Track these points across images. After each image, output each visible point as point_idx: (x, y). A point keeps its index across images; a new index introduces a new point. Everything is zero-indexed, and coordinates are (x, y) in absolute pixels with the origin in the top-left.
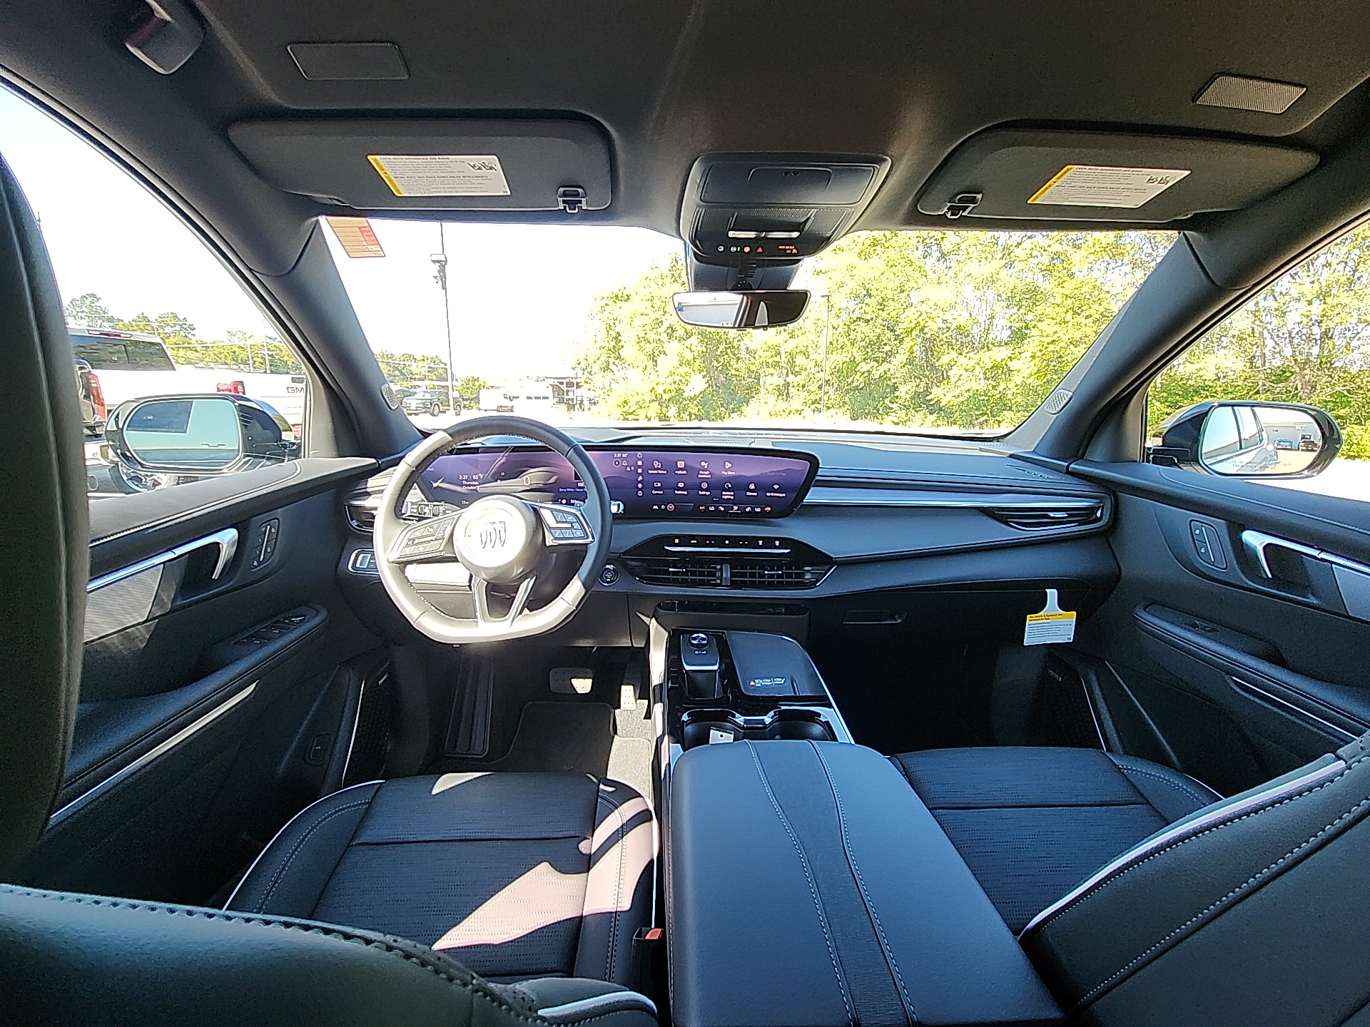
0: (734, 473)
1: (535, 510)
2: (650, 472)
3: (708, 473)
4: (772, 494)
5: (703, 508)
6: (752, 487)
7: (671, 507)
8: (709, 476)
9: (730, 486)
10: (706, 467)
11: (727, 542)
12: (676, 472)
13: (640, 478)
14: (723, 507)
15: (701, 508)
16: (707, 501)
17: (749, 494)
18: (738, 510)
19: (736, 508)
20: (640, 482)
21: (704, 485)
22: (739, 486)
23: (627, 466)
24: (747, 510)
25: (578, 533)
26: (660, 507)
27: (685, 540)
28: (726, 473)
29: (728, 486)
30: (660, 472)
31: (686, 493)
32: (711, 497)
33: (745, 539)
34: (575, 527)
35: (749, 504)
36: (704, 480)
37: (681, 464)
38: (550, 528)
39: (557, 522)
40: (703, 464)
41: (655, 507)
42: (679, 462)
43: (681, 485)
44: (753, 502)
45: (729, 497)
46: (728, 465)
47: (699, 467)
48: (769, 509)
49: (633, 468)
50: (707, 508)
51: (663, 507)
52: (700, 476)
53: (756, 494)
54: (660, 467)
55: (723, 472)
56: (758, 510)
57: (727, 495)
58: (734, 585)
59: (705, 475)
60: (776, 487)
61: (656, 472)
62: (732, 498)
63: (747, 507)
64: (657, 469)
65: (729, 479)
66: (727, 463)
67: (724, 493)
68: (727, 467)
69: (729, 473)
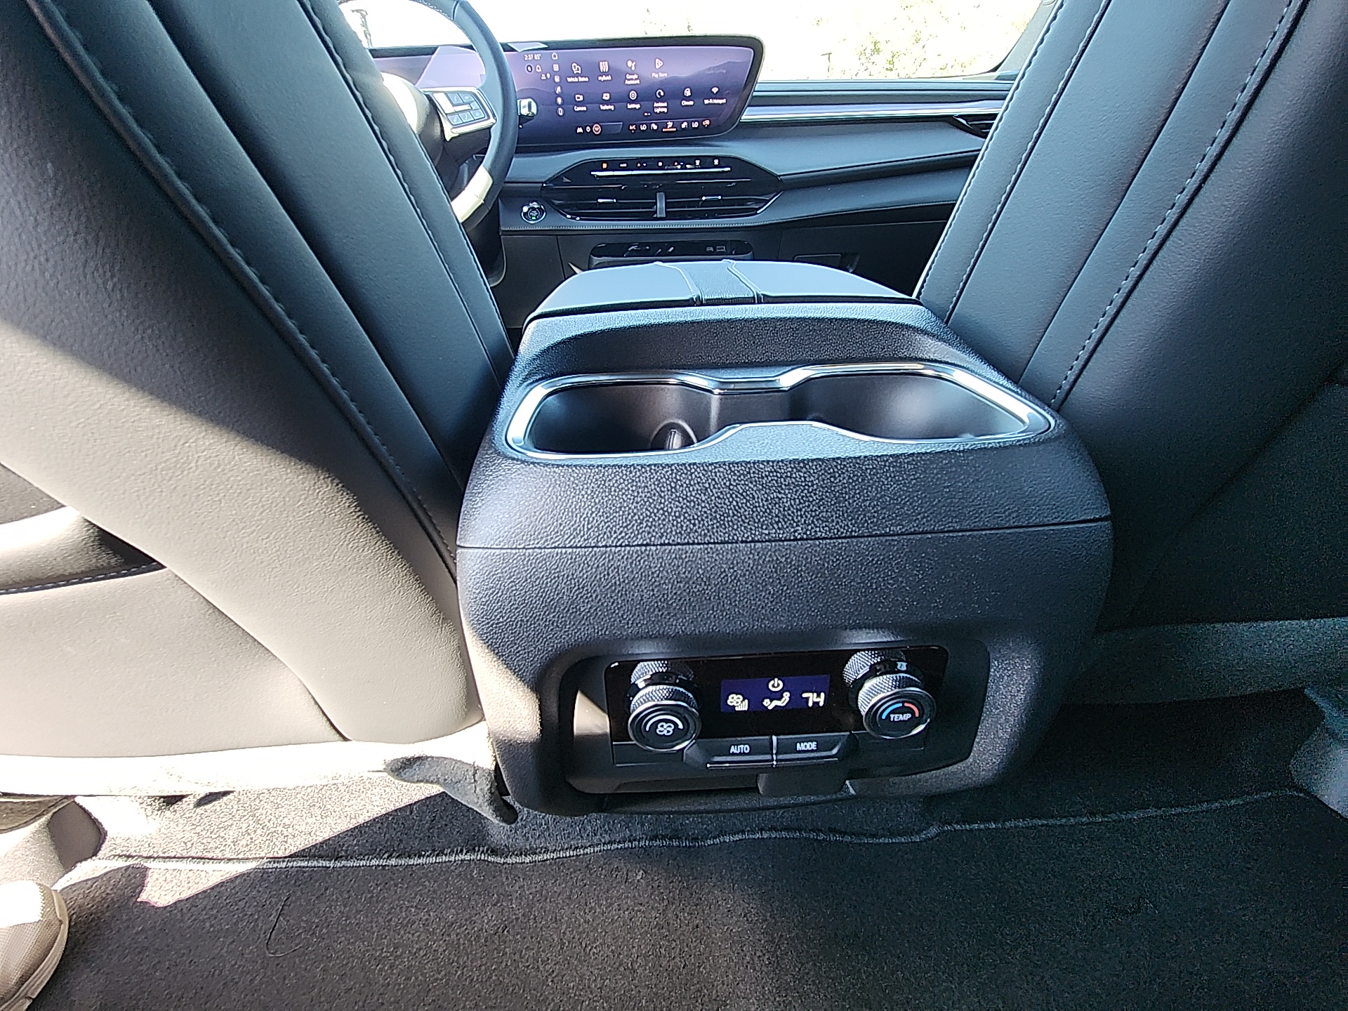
0: (666, 75)
1: (428, 97)
2: (569, 80)
3: (636, 76)
4: (711, 101)
5: (634, 127)
6: (688, 93)
7: (597, 129)
8: (638, 82)
9: (662, 94)
10: (633, 68)
11: (660, 164)
12: (600, 78)
13: (559, 90)
14: (656, 124)
15: (631, 128)
16: (639, 117)
17: (685, 103)
18: (672, 127)
19: (670, 124)
20: (558, 95)
21: (633, 95)
22: (672, 92)
23: (542, 73)
24: (684, 125)
25: (478, 114)
26: (584, 129)
27: (614, 164)
28: (657, 76)
29: (659, 93)
30: (581, 79)
31: (612, 107)
32: (641, 111)
33: (681, 159)
34: (474, 108)
35: (685, 118)
36: (633, 87)
37: (604, 67)
38: (446, 114)
39: (454, 105)
40: (630, 63)
41: (580, 130)
42: (601, 63)
43: (606, 97)
44: (689, 114)
45: (662, 110)
46: (659, 63)
47: (624, 69)
48: (707, 122)
49: (548, 75)
50: (638, 127)
51: (588, 129)
52: (627, 82)
53: (691, 103)
54: (580, 72)
55: (653, 74)
56: (695, 125)
57: (660, 107)
58: (670, 216)
59: (632, 80)
60: (715, 90)
61: (576, 80)
62: (665, 110)
63: (683, 122)
64: (577, 75)
65: (662, 84)
66: (657, 60)
67: (656, 105)
68: (657, 67)
69: (661, 75)
